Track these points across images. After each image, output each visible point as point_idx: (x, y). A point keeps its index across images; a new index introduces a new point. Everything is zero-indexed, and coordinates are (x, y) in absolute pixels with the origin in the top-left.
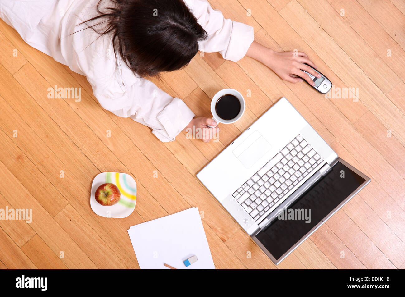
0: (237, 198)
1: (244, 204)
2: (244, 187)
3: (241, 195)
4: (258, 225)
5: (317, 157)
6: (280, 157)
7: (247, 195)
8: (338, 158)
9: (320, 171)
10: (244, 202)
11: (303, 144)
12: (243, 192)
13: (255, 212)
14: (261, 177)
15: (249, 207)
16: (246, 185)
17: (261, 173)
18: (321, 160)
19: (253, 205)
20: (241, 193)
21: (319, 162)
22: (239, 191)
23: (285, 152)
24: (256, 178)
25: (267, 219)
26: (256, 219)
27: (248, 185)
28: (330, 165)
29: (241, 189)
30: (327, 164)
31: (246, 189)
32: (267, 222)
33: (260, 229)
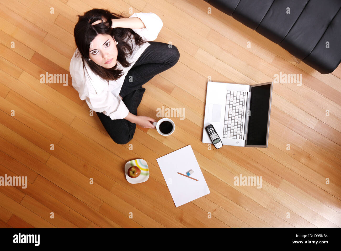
0: (226, 137)
1: (231, 137)
2: (225, 130)
3: (227, 134)
4: (244, 140)
5: (242, 93)
6: (228, 106)
7: (229, 132)
8: (250, 86)
9: (248, 97)
10: (230, 136)
11: (232, 93)
12: (226, 132)
13: (238, 136)
14: (228, 120)
15: (234, 136)
16: (225, 129)
17: (227, 119)
18: (244, 93)
19: (235, 134)
20: (226, 134)
21: (244, 95)
22: (224, 133)
23: (228, 102)
24: (226, 123)
25: (245, 134)
26: (241, 138)
27: (225, 128)
28: (250, 92)
29: (224, 132)
30: (248, 92)
31: (226, 130)
32: (246, 135)
33: (245, 141)
